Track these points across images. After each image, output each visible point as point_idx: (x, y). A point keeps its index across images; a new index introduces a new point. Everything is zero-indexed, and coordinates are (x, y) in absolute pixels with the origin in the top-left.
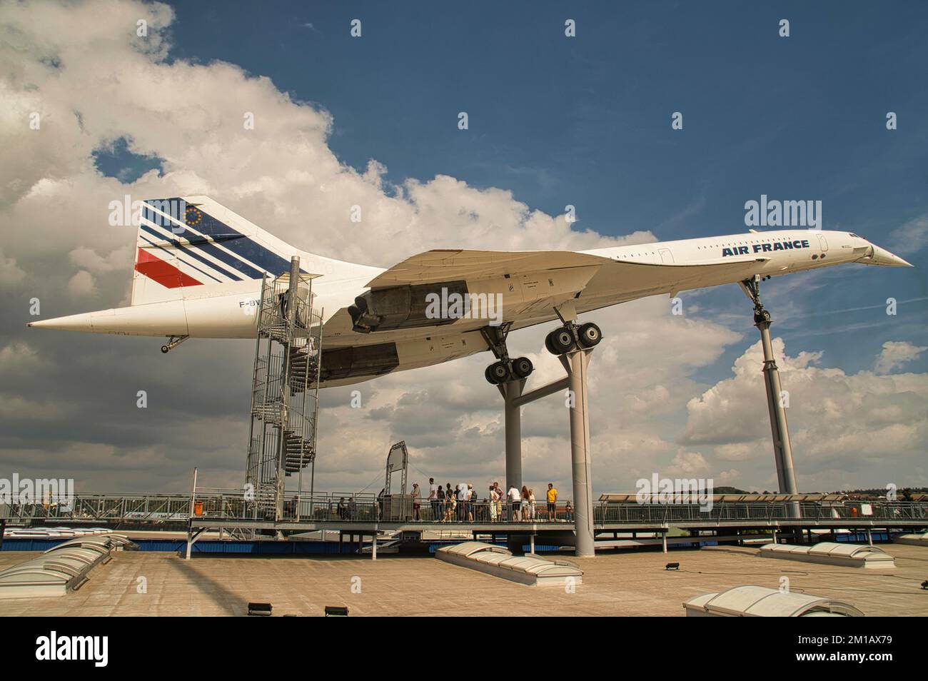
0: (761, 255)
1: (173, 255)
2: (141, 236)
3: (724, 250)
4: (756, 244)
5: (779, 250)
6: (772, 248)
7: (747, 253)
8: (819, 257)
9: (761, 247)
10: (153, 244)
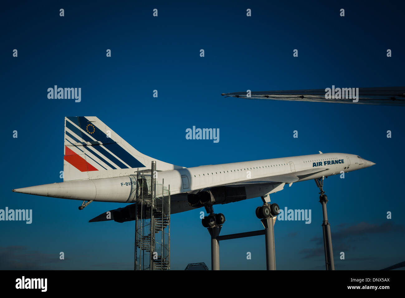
0: (327, 166)
1: (83, 152)
2: (66, 139)
3: (314, 163)
4: (325, 161)
5: (333, 164)
6: (331, 163)
7: (322, 165)
8: (347, 168)
9: (327, 162)
10: (73, 144)
